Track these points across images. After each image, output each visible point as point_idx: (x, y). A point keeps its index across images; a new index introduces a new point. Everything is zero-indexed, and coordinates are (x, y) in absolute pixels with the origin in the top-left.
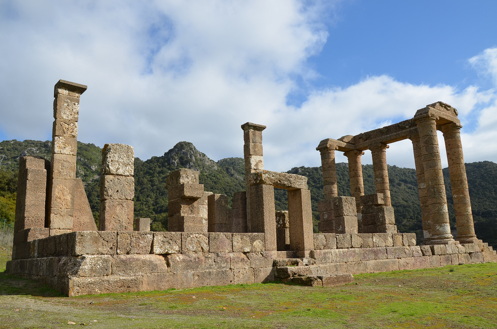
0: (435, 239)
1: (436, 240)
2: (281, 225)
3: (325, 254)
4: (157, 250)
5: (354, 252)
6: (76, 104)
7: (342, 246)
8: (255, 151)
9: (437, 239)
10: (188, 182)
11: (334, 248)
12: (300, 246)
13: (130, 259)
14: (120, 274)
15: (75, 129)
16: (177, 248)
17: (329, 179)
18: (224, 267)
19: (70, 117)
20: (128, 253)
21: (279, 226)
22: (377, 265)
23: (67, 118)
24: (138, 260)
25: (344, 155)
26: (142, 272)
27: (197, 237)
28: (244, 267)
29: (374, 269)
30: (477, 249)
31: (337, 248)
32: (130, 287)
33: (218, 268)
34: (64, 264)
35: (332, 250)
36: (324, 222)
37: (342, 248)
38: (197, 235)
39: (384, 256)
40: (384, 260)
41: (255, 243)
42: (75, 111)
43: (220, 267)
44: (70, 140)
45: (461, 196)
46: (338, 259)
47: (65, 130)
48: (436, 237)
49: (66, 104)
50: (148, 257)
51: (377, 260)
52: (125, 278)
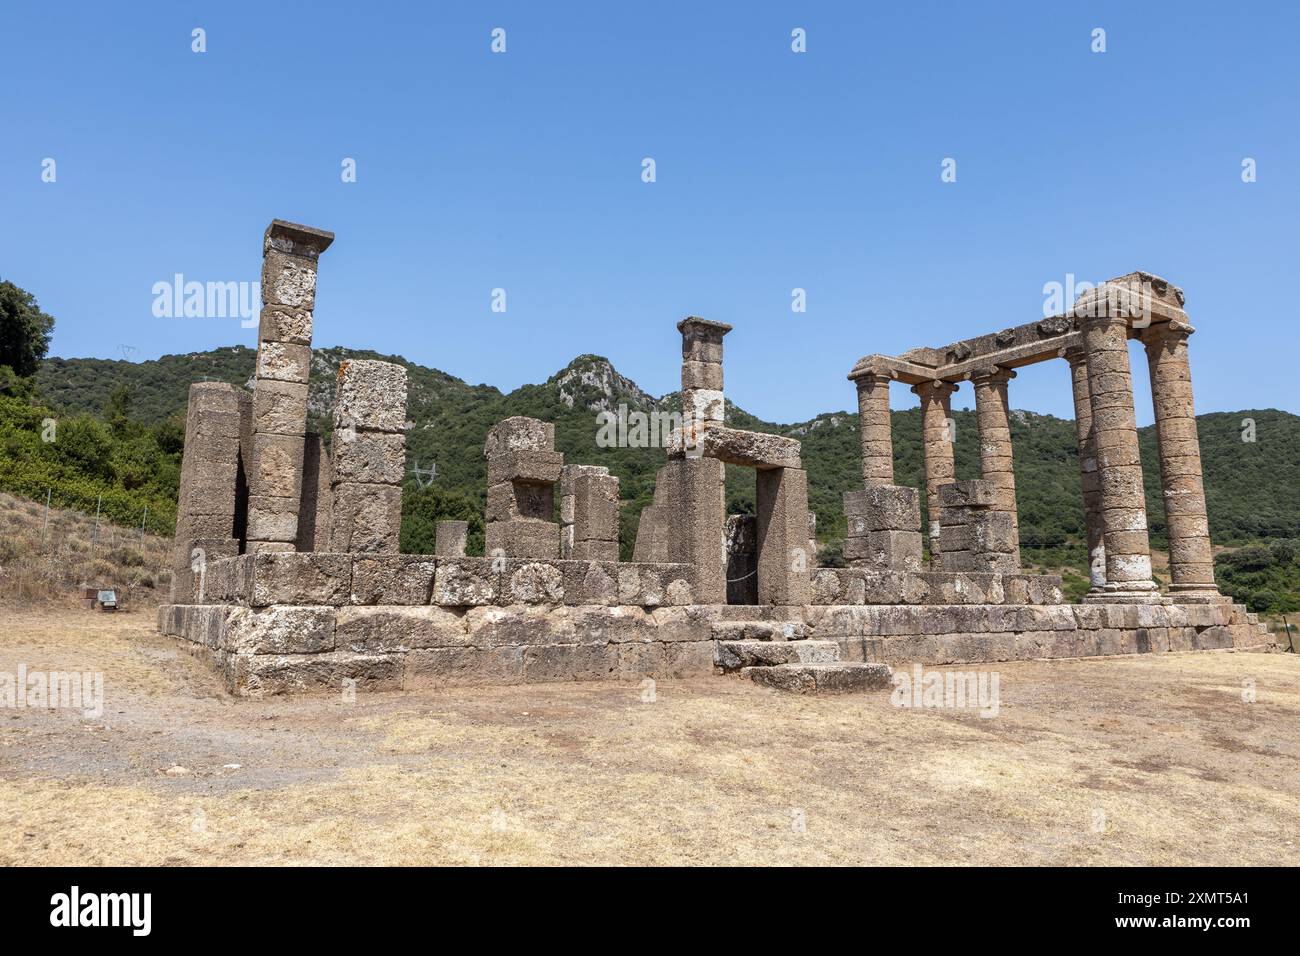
0: (1113, 590)
1: (1116, 594)
2: (740, 546)
3: (835, 615)
4: (443, 595)
5: (908, 613)
6: (310, 271)
7: (880, 599)
8: (705, 380)
9: (1119, 590)
10: (530, 448)
11: (858, 603)
12: (779, 594)
13: (377, 616)
14: (354, 647)
15: (308, 327)
16: (489, 593)
17: (873, 443)
18: (596, 639)
19: (297, 301)
20: (374, 602)
21: (737, 547)
22: (962, 645)
23: (289, 303)
24: (397, 618)
25: (913, 390)
26: (406, 645)
27: (536, 570)
28: (641, 638)
29: (954, 653)
30: (1218, 617)
31: (867, 603)
32: (375, 677)
33: (582, 640)
34: (235, 623)
35: (854, 609)
36: (857, 540)
37: (879, 603)
38: (538, 565)
39: (981, 626)
40: (981, 635)
41: (671, 587)
42: (306, 286)
43: (588, 638)
44: (294, 350)
45: (1185, 491)
46: (867, 628)
47: (285, 328)
48: (1116, 585)
49: (286, 272)
50: (422, 612)
51: (963, 635)
52: (364, 657)
